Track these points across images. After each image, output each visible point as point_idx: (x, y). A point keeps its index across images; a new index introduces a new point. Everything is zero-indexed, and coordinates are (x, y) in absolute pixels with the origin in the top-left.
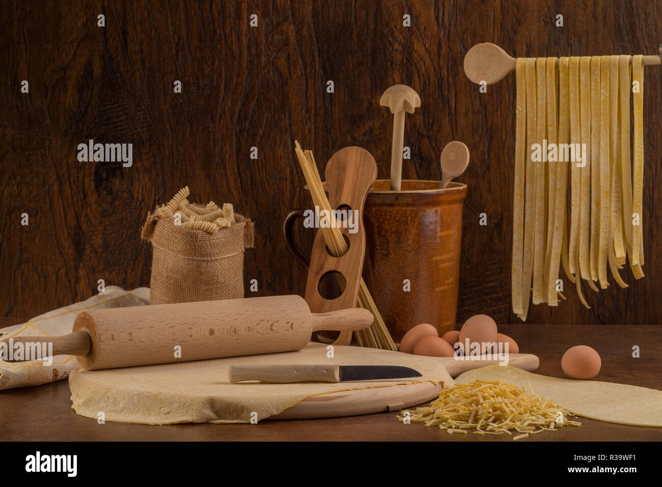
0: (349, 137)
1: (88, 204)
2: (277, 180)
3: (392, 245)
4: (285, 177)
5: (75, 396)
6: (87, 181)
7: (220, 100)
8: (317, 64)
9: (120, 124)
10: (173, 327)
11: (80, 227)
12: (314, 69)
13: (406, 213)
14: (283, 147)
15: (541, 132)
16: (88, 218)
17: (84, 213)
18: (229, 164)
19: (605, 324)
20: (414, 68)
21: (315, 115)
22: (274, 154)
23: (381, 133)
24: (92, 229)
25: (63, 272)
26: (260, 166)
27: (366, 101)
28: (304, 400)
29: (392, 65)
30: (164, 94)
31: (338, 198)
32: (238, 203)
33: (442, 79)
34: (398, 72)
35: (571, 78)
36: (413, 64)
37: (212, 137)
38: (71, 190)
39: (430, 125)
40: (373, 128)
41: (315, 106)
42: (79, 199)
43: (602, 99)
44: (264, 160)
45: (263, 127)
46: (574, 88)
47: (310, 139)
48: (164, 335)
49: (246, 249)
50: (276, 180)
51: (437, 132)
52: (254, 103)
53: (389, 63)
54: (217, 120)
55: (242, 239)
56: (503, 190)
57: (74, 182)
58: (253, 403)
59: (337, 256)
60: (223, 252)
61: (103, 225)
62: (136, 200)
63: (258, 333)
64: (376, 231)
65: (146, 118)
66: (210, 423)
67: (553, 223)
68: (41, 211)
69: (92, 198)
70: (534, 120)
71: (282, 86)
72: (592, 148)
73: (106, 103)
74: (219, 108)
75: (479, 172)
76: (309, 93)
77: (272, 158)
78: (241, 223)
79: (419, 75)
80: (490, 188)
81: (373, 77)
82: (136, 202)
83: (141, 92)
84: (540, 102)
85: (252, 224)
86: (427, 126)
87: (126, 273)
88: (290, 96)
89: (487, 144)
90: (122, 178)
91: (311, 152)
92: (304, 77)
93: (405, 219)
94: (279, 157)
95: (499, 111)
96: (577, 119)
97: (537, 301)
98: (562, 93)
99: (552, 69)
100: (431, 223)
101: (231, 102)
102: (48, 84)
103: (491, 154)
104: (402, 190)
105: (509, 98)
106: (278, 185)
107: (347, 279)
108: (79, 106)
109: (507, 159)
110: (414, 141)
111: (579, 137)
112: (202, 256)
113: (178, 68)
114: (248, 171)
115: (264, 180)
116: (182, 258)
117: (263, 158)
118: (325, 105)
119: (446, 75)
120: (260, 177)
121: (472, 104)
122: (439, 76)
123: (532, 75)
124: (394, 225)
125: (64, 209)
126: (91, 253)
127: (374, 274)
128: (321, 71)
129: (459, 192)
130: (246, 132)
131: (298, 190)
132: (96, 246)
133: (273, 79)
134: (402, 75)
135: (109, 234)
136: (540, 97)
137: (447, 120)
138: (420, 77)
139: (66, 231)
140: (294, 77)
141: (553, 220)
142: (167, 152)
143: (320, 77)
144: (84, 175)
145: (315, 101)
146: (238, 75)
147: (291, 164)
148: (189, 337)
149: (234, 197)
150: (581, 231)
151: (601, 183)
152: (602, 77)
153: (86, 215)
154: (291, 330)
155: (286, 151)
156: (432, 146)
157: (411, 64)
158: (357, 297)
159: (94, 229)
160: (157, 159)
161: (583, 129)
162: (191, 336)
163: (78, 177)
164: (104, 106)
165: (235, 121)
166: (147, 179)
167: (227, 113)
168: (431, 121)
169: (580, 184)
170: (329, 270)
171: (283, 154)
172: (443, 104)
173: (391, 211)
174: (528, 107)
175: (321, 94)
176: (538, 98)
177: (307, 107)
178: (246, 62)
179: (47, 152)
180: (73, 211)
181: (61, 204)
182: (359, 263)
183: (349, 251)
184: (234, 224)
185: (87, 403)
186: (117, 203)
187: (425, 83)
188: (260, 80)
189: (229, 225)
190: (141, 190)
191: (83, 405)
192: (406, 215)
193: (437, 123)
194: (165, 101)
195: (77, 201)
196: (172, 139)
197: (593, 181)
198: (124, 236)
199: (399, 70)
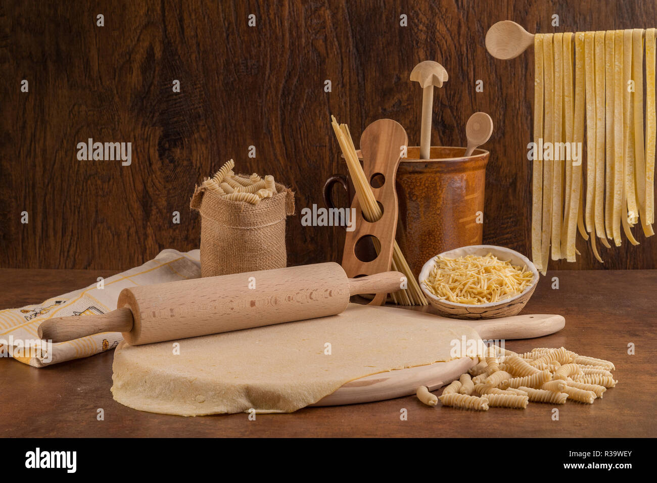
0: (380, 108)
1: (153, 171)
2: (318, 148)
3: (422, 209)
4: (324, 145)
5: (115, 376)
6: (152, 151)
7: (266, 78)
8: (351, 44)
9: (179, 100)
10: (214, 301)
11: (147, 192)
12: (348, 48)
13: (435, 180)
14: (322, 118)
15: (559, 102)
16: (154, 184)
17: (150, 179)
18: (275, 134)
19: (608, 269)
20: (437, 46)
21: (350, 89)
22: (314, 125)
23: (408, 105)
24: (157, 192)
25: (133, 230)
26: (302, 135)
27: (395, 77)
28: (342, 386)
29: (417, 44)
30: (217, 73)
31: (372, 167)
32: (284, 168)
33: (462, 55)
34: (422, 50)
35: (587, 51)
36: (436, 42)
37: (260, 111)
38: (139, 159)
39: (452, 96)
40: (401, 100)
41: (350, 82)
42: (146, 166)
43: (616, 71)
44: (305, 131)
45: (305, 101)
46: (590, 61)
47: (346, 111)
48: (206, 309)
49: (287, 217)
50: (316, 147)
51: (458, 102)
52: (296, 80)
53: (414, 42)
54: (264, 95)
55: (284, 207)
56: (517, 153)
57: (141, 151)
58: (290, 391)
59: (372, 222)
60: (265, 221)
61: (167, 189)
62: (195, 167)
63: (298, 302)
64: (408, 196)
65: (202, 95)
66: (245, 413)
67: (571, 186)
68: (113, 178)
69: (157, 165)
70: (551, 91)
71: (320, 65)
72: (607, 116)
73: (166, 83)
74: (265, 85)
75: (496, 137)
76: (344, 70)
77: (312, 129)
78: (282, 193)
79: (441, 52)
80: (505, 151)
81: (400, 54)
82: (195, 169)
83: (197, 72)
84: (557, 74)
85: (293, 194)
86: (449, 97)
87: (188, 231)
88: (328, 74)
89: (502, 113)
90: (183, 148)
91: (346, 125)
92: (340, 56)
93: (434, 185)
94: (319, 126)
95: (513, 82)
96: (592, 90)
97: (555, 257)
98: (578, 66)
99: (569, 43)
100: (458, 188)
101: (276, 79)
102: (116, 66)
103: (506, 122)
104: (430, 158)
105: (522, 71)
106: (318, 152)
107: (382, 243)
108: (143, 86)
109: (520, 125)
110: (438, 111)
111: (595, 106)
112: (245, 225)
113: (229, 50)
114: (292, 141)
115: (306, 147)
116: (226, 227)
117: (305, 129)
118: (358, 81)
119: (466, 52)
120: (302, 145)
121: (489, 76)
122: (459, 53)
123: (550, 49)
124: (423, 191)
125: (132, 176)
126: (157, 213)
127: (406, 236)
128: (355, 50)
129: (483, 158)
130: (289, 106)
131: (336, 157)
132: (161, 207)
133: (313, 59)
134: (426, 53)
135: (172, 197)
136: (557, 69)
137: (467, 92)
138: (442, 54)
139: (135, 195)
140: (331, 56)
141: (571, 183)
142: (221, 124)
143: (354, 56)
144: (149, 146)
145: (350, 77)
146: (282, 56)
147: (329, 133)
148: (230, 309)
149: (280, 163)
150: (597, 193)
151: (616, 149)
152: (616, 50)
153: (152, 180)
154: (330, 298)
155: (325, 122)
156: (454, 115)
157: (434, 43)
158: (391, 259)
159: (159, 193)
160: (212, 131)
161: (598, 99)
162: (232, 309)
163: (144, 148)
164: (165, 85)
165: (280, 96)
166: (204, 149)
167: (273, 89)
168: (452, 93)
169: (596, 150)
170: (365, 234)
171: (322, 124)
172: (463, 78)
173: (421, 178)
174: (545, 80)
175: (355, 70)
176: (556, 71)
177: (343, 82)
178: (288, 44)
179: (117, 126)
180: (140, 177)
181: (130, 172)
182: (392, 229)
183: (383, 216)
184: (276, 194)
185: (125, 386)
186: (179, 170)
187: (447, 58)
188: (301, 59)
189: (271, 195)
190: (198, 158)
191: (121, 388)
192: (435, 182)
193: (458, 94)
194: (218, 80)
195: (144, 168)
196: (225, 113)
197: (607, 147)
198: (185, 199)
199: (423, 48)
